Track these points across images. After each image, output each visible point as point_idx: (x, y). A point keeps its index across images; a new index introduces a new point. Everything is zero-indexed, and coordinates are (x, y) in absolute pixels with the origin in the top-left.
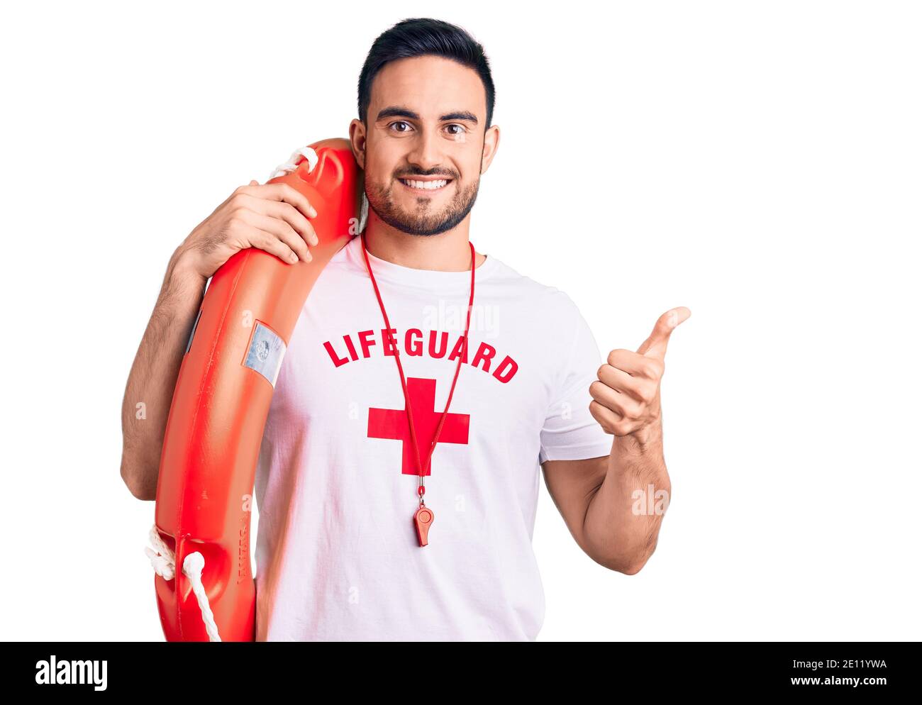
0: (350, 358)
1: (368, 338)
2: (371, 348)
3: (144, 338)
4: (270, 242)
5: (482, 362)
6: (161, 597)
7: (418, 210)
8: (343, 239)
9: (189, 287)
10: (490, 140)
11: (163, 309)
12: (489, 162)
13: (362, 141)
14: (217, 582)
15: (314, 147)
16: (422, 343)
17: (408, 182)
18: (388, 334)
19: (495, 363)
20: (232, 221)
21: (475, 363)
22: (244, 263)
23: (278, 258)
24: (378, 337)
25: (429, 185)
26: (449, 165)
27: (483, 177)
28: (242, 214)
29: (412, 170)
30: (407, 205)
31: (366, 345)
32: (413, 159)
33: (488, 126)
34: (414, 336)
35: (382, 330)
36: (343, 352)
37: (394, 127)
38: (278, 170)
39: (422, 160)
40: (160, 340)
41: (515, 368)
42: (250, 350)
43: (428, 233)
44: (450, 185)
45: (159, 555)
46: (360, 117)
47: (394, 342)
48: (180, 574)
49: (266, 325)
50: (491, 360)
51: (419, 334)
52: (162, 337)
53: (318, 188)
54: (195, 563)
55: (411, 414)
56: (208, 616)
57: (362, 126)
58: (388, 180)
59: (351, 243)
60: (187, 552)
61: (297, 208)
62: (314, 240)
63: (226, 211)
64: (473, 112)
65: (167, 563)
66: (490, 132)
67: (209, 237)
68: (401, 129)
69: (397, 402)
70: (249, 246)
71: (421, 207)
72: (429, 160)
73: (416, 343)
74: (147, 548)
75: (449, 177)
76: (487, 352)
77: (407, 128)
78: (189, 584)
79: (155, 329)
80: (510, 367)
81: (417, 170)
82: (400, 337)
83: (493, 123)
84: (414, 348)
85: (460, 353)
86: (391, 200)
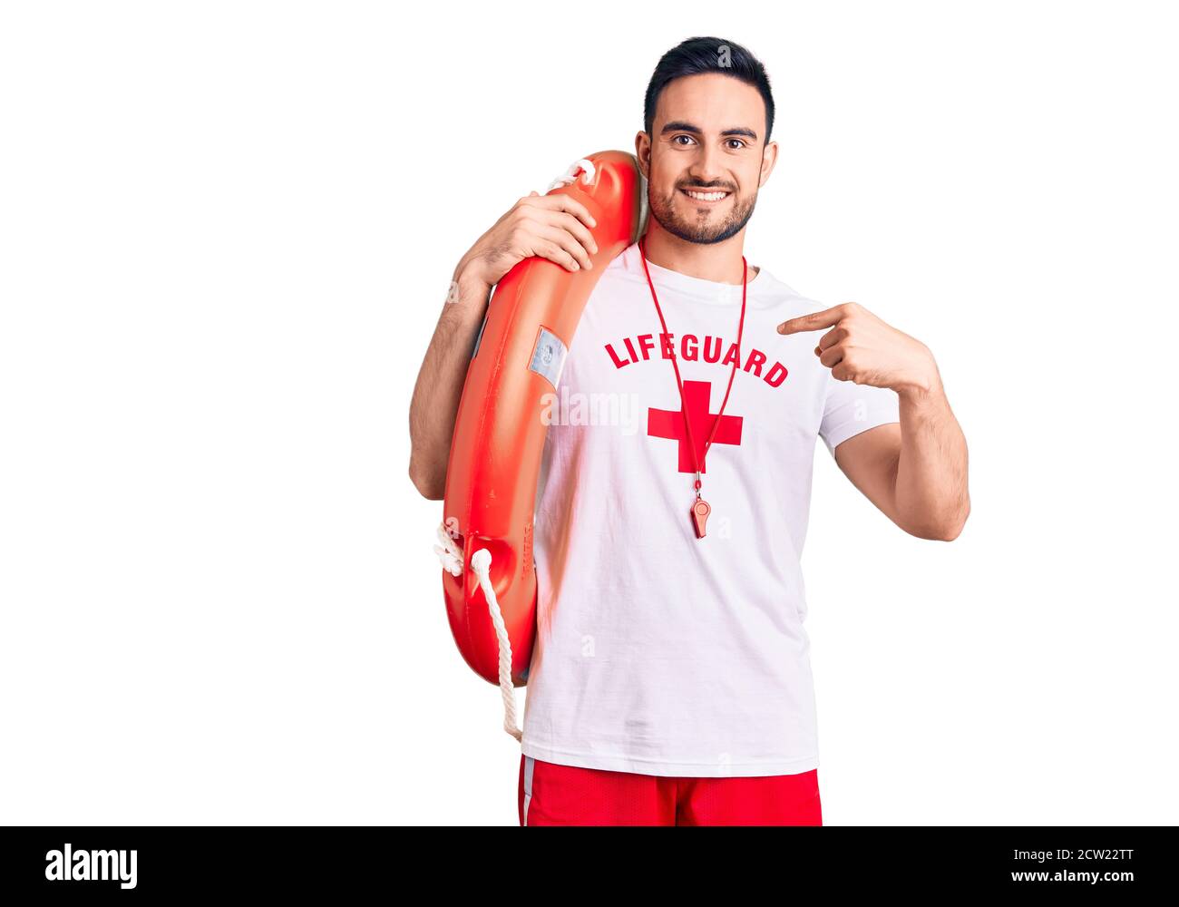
0: (630, 360)
1: (648, 341)
2: (650, 351)
3: (431, 344)
4: (553, 251)
5: (754, 367)
6: (448, 591)
7: (698, 220)
8: (621, 245)
9: (475, 294)
10: (769, 155)
11: (450, 316)
12: (768, 175)
13: (647, 152)
14: (502, 577)
15: (592, 158)
16: (697, 348)
17: (690, 193)
18: (666, 338)
19: (766, 368)
20: (516, 231)
21: (747, 369)
22: (529, 271)
23: (561, 266)
24: (656, 341)
25: (709, 197)
26: (730, 179)
27: (760, 189)
28: (525, 224)
29: (693, 182)
30: (687, 214)
31: (645, 348)
32: (695, 172)
33: (766, 142)
34: (690, 341)
35: (661, 335)
36: (623, 354)
37: (678, 140)
38: (557, 181)
39: (704, 174)
40: (447, 346)
41: (785, 373)
42: (535, 353)
43: (707, 242)
44: (729, 198)
45: (447, 551)
46: (646, 128)
47: (671, 346)
48: (468, 569)
49: (549, 329)
50: (762, 365)
51: (695, 340)
52: (449, 343)
53: (594, 199)
54: (483, 559)
55: (688, 417)
56: (495, 610)
57: (646, 137)
58: (670, 190)
59: (629, 249)
60: (475, 549)
61: (577, 218)
62: (594, 249)
63: (509, 222)
64: (753, 128)
65: (455, 559)
66: (769, 148)
67: (495, 246)
68: (684, 143)
69: (673, 403)
70: (533, 255)
71: (702, 217)
72: (710, 173)
73: (692, 348)
74: (435, 546)
75: (728, 189)
76: (758, 358)
77: (690, 142)
78: (477, 579)
79: (442, 334)
80: (779, 372)
81: (698, 182)
82: (676, 342)
83: (772, 138)
84: (690, 353)
85: (733, 357)
86: (674, 209)
